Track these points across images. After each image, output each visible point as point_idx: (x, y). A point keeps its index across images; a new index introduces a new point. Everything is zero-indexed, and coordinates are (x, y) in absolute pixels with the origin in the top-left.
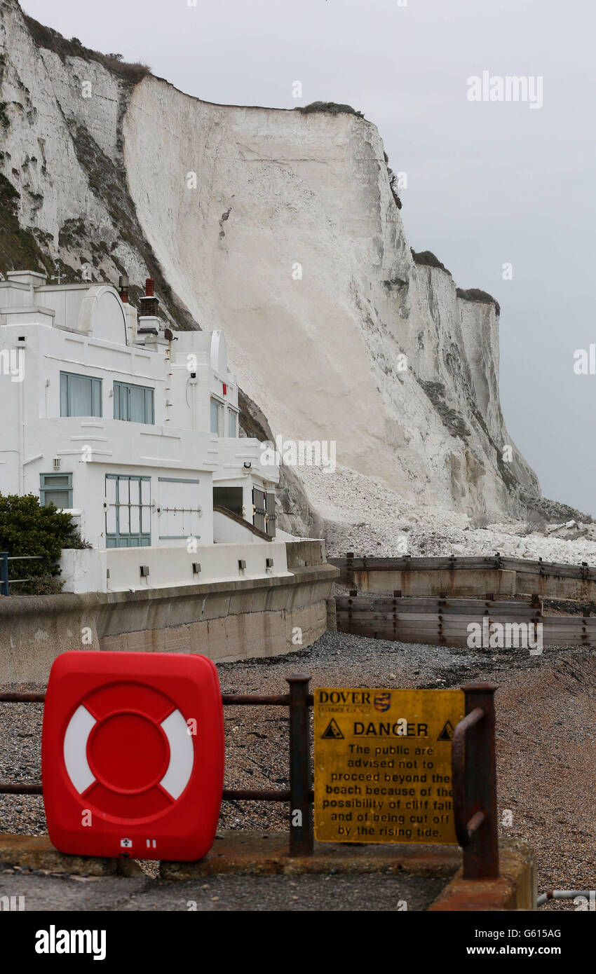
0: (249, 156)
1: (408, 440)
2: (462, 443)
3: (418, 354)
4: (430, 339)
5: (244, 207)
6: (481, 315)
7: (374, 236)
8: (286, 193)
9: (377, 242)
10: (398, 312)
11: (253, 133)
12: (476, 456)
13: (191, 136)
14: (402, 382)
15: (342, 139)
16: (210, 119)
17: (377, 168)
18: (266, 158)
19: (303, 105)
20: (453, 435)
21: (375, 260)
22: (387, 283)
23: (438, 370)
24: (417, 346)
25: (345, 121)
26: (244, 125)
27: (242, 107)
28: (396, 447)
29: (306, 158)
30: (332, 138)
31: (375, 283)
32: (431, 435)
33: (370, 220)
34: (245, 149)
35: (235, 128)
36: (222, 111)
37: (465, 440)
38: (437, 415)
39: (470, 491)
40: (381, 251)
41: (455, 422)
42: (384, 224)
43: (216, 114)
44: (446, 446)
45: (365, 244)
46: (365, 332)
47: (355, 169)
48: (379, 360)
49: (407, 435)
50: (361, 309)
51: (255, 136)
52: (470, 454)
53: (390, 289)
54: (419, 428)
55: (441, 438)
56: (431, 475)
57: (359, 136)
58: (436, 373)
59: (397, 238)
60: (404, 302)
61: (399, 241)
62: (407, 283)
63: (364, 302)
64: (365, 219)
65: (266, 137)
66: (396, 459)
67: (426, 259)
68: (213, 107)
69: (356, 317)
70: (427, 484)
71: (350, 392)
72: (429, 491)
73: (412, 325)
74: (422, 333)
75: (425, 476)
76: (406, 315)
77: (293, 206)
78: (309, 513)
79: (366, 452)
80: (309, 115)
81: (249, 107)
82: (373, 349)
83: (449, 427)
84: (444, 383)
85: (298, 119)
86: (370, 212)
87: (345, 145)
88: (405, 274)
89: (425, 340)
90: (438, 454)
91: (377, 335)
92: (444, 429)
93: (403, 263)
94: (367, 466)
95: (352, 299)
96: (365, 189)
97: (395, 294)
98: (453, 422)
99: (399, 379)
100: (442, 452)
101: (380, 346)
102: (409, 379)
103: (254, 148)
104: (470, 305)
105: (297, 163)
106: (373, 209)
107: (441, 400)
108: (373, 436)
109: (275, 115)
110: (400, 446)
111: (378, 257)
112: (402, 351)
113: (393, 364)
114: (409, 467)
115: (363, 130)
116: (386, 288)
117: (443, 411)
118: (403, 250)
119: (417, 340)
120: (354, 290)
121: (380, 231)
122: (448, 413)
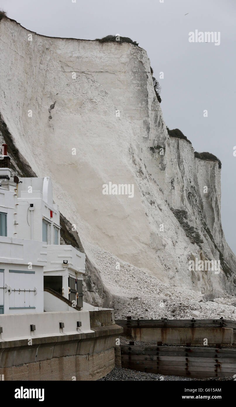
1: (164, 246)
2: (198, 247)
3: (171, 192)
4: (178, 183)
5: (64, 101)
6: (210, 169)
7: (144, 119)
8: (90, 92)
9: (146, 123)
10: (158, 166)
11: (70, 55)
12: (207, 256)
13: (31, 57)
14: (161, 210)
15: (125, 59)
16: (43, 46)
17: (146, 77)
18: (78, 70)
19: (100, 38)
20: (192, 243)
21: (145, 134)
22: (152, 149)
23: (183, 202)
24: (170, 188)
25: (127, 48)
26: (64, 50)
27: (63, 39)
28: (157, 250)
29: (102, 71)
30: (118, 58)
31: (144, 149)
32: (179, 243)
33: (142, 109)
34: (65, 65)
35: (59, 52)
36: (50, 41)
37: (200, 246)
38: (183, 230)
39: (203, 278)
40: (148, 129)
41: (194, 235)
42: (150, 112)
43: (46, 42)
44: (188, 249)
45: (139, 124)
46: (138, 179)
47: (132, 77)
48: (147, 196)
49: (164, 243)
50: (136, 164)
51: (71, 57)
52: (203, 255)
53: (154, 152)
54: (171, 238)
55: (185, 244)
56: (179, 267)
57: (135, 57)
58: (182, 205)
59: (158, 120)
60: (162, 160)
61: (159, 123)
62: (164, 149)
63: (137, 159)
64: (139, 109)
65: (78, 57)
66: (157, 258)
67: (176, 134)
68: (45, 38)
69: (133, 170)
70: (177, 273)
71: (129, 216)
72: (177, 277)
73: (168, 174)
74: (174, 179)
75: (175, 268)
76: (163, 168)
77: (94, 100)
78: (103, 291)
79: (138, 253)
80: (104, 44)
81: (67, 39)
82: (143, 189)
83: (190, 238)
84: (187, 210)
85: (98, 46)
86: (142, 104)
87: (127, 62)
88: (163, 143)
89: (175, 184)
90: (183, 255)
91: (145, 181)
92: (187, 239)
93: (161, 136)
94: (139, 262)
95: (130, 158)
96: (139, 90)
97: (156, 155)
98: (193, 235)
99: (159, 208)
100: (186, 253)
101: (147, 187)
102: (165, 208)
103: (69, 64)
104: (202, 162)
105: (97, 74)
106: (144, 103)
107: (185, 221)
108: (143, 243)
109: (83, 43)
110: (159, 250)
111: (146, 132)
112: (161, 190)
113: (155, 199)
114: (165, 262)
115: (137, 53)
116: (151, 152)
117: (186, 228)
118: (162, 128)
119: (170, 184)
120: (131, 153)
121: (148, 116)
122: (189, 229)
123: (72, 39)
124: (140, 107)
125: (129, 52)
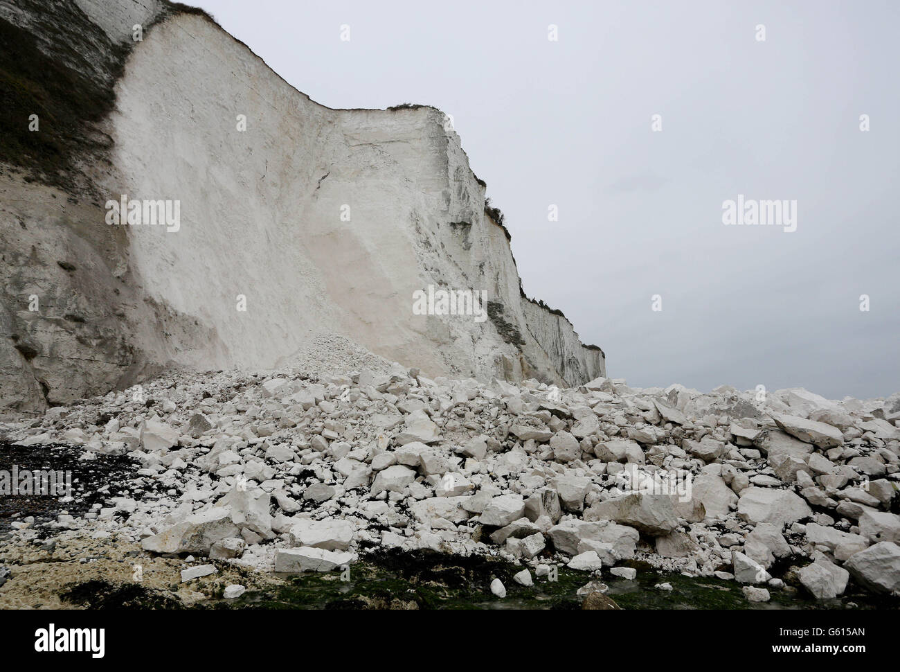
0: (354, 143)
1: (454, 339)
2: (515, 349)
3: (479, 279)
4: (491, 268)
5: (339, 170)
7: (444, 190)
9: (445, 194)
10: (461, 245)
11: (357, 127)
12: (530, 362)
15: (420, 124)
16: (323, 118)
17: (446, 141)
18: (364, 142)
19: (394, 106)
20: (506, 342)
21: (444, 207)
22: (453, 224)
23: (498, 292)
24: (478, 273)
25: (422, 113)
26: (350, 122)
27: (350, 110)
28: (441, 343)
29: (393, 140)
30: (412, 124)
31: (442, 224)
32: (484, 340)
33: (440, 179)
34: (348, 139)
35: (344, 125)
37: (519, 348)
38: (493, 326)
40: (448, 200)
41: (511, 333)
42: (451, 182)
43: (332, 115)
44: (499, 350)
45: (436, 196)
47: (429, 144)
50: (420, 233)
51: (357, 129)
52: (524, 360)
53: (455, 228)
54: (470, 331)
55: (495, 343)
56: (477, 370)
57: (433, 121)
58: (497, 296)
59: (463, 191)
60: (467, 238)
61: (464, 195)
62: (470, 224)
64: (436, 178)
65: (366, 129)
66: (440, 355)
69: (414, 239)
71: (397, 293)
73: (474, 256)
74: (484, 263)
75: (469, 371)
76: (468, 248)
79: (406, 345)
80: (397, 112)
81: (353, 110)
82: (426, 262)
83: (504, 336)
84: (503, 303)
85: (390, 115)
86: (440, 172)
87: (423, 128)
89: (486, 269)
90: (488, 355)
92: (499, 337)
93: (467, 211)
95: (411, 224)
96: (437, 156)
97: (459, 232)
98: (509, 333)
100: (493, 353)
101: (436, 262)
103: (355, 136)
105: (387, 144)
106: (442, 171)
107: (499, 315)
108: (414, 331)
109: (371, 114)
110: (445, 344)
111: (445, 205)
112: (464, 275)
113: (449, 279)
114: (454, 363)
115: (436, 116)
116: (452, 228)
117: (500, 324)
118: (468, 201)
119: (478, 268)
120: (415, 219)
121: (448, 186)
122: (505, 326)
123: (360, 109)
124: (439, 176)
125: (425, 117)
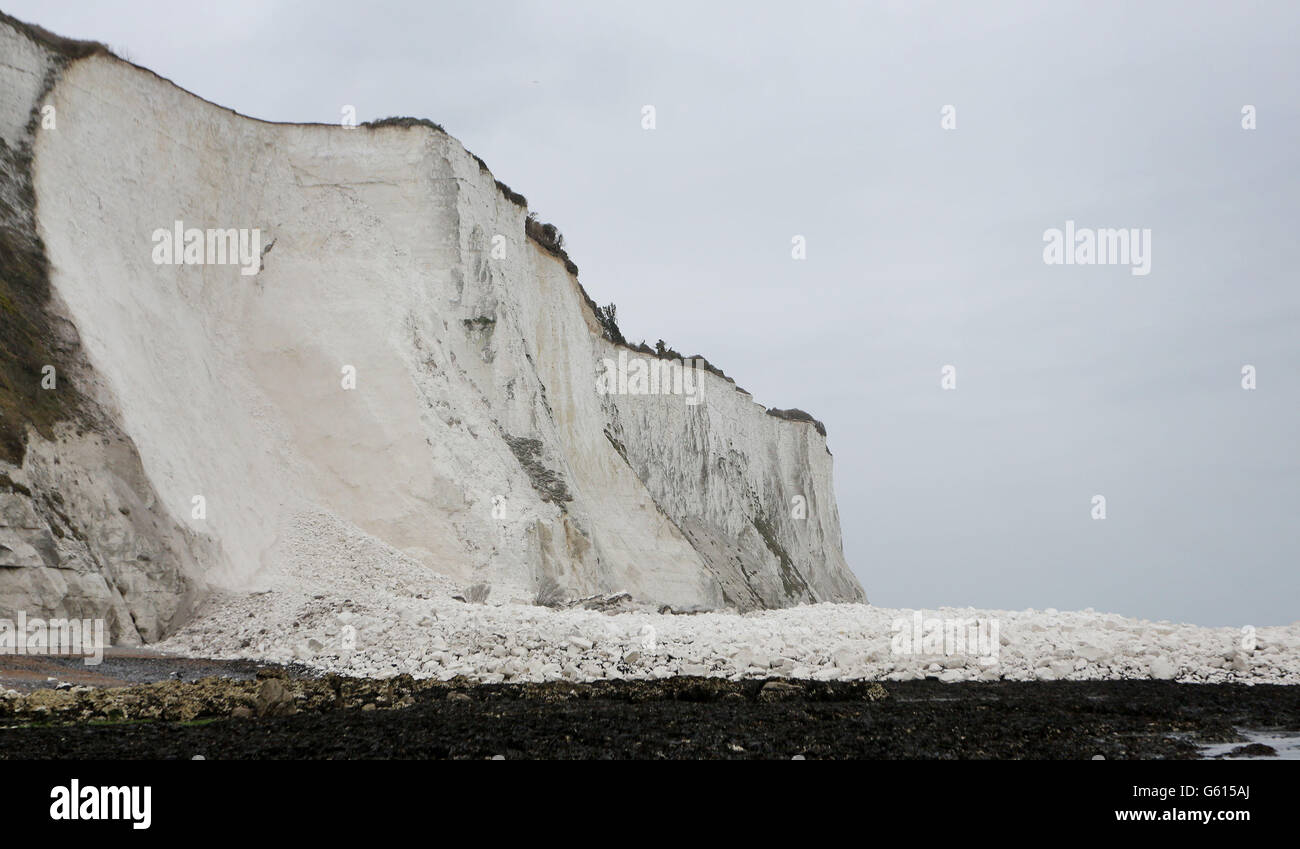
0: (308, 182)
1: (470, 504)
2: (557, 509)
3: (505, 405)
4: (524, 387)
5: (291, 237)
7: (453, 267)
8: (344, 219)
9: (455, 274)
10: (480, 356)
11: (312, 154)
12: (578, 526)
13: (227, 156)
14: (475, 436)
15: (414, 156)
16: (258, 138)
17: (456, 186)
18: (326, 182)
19: (371, 121)
20: (544, 500)
21: (454, 295)
22: (468, 323)
23: (535, 424)
24: (505, 396)
25: (419, 137)
26: (301, 145)
27: (298, 125)
28: (451, 512)
29: (373, 180)
30: (403, 155)
31: (452, 323)
32: (512, 499)
33: (448, 249)
34: (302, 173)
35: (291, 149)
36: (274, 129)
37: (562, 507)
38: (525, 475)
39: (574, 569)
40: (461, 285)
41: (552, 485)
42: (464, 254)
43: (267, 135)
44: (534, 512)
45: (441, 277)
46: (422, 375)
47: (429, 190)
48: (439, 408)
49: (469, 497)
50: (420, 349)
51: (313, 157)
52: (569, 524)
53: (471, 329)
54: (493, 490)
55: (526, 503)
56: (501, 545)
57: (434, 152)
58: (533, 429)
59: (482, 269)
60: (488, 344)
61: (486, 273)
62: (494, 322)
63: (428, 340)
64: (441, 248)
65: (327, 158)
66: (450, 527)
68: (261, 124)
69: (411, 357)
70: (494, 557)
71: (391, 445)
72: (494, 563)
73: (500, 370)
74: (514, 380)
75: (490, 547)
76: (490, 359)
77: (347, 233)
79: (405, 518)
80: (377, 131)
81: (305, 124)
82: (431, 395)
83: (541, 491)
84: (542, 439)
85: (365, 136)
86: (448, 239)
87: (419, 162)
88: (492, 311)
89: (516, 390)
90: (516, 522)
91: (440, 379)
92: (534, 493)
93: (489, 299)
94: (408, 535)
95: (407, 336)
96: (442, 212)
97: (476, 335)
98: (549, 485)
99: (472, 433)
100: (524, 518)
101: (444, 391)
102: (487, 433)
103: (310, 170)
105: (363, 186)
106: (451, 236)
107: (535, 458)
108: (417, 497)
109: (337, 133)
110: (456, 511)
111: (456, 292)
112: (485, 401)
113: (464, 415)
114: (469, 536)
115: (439, 144)
116: (466, 328)
117: (537, 473)
118: (490, 283)
119: (506, 388)
121: (460, 261)
122: (543, 475)
123: (316, 124)
124: (445, 245)
125: (423, 144)
